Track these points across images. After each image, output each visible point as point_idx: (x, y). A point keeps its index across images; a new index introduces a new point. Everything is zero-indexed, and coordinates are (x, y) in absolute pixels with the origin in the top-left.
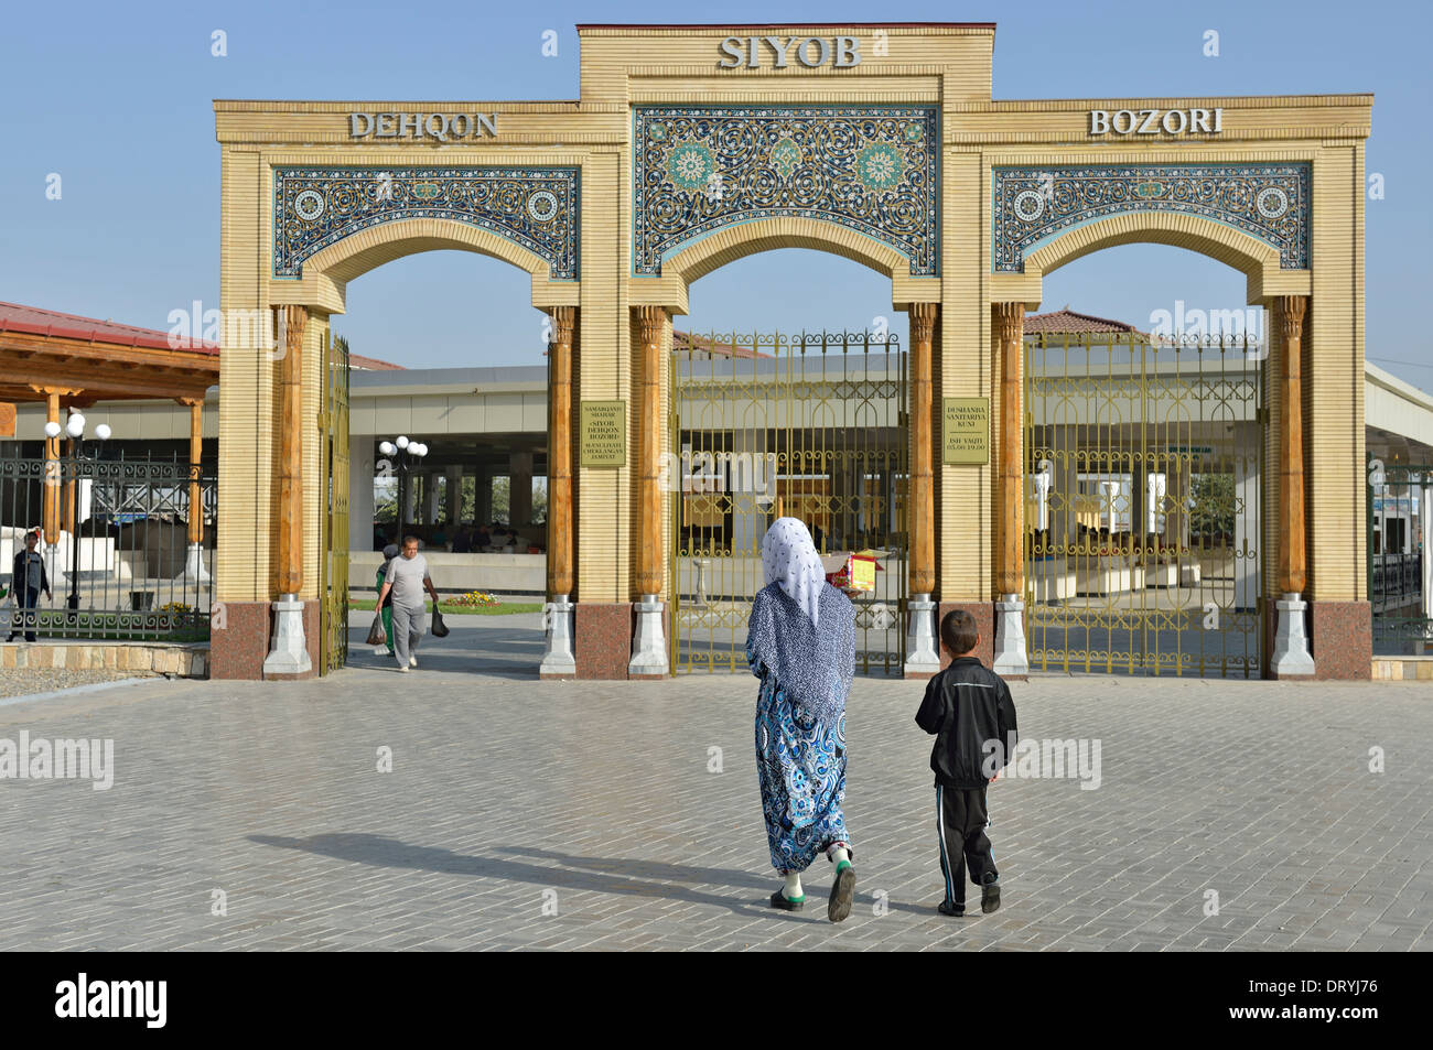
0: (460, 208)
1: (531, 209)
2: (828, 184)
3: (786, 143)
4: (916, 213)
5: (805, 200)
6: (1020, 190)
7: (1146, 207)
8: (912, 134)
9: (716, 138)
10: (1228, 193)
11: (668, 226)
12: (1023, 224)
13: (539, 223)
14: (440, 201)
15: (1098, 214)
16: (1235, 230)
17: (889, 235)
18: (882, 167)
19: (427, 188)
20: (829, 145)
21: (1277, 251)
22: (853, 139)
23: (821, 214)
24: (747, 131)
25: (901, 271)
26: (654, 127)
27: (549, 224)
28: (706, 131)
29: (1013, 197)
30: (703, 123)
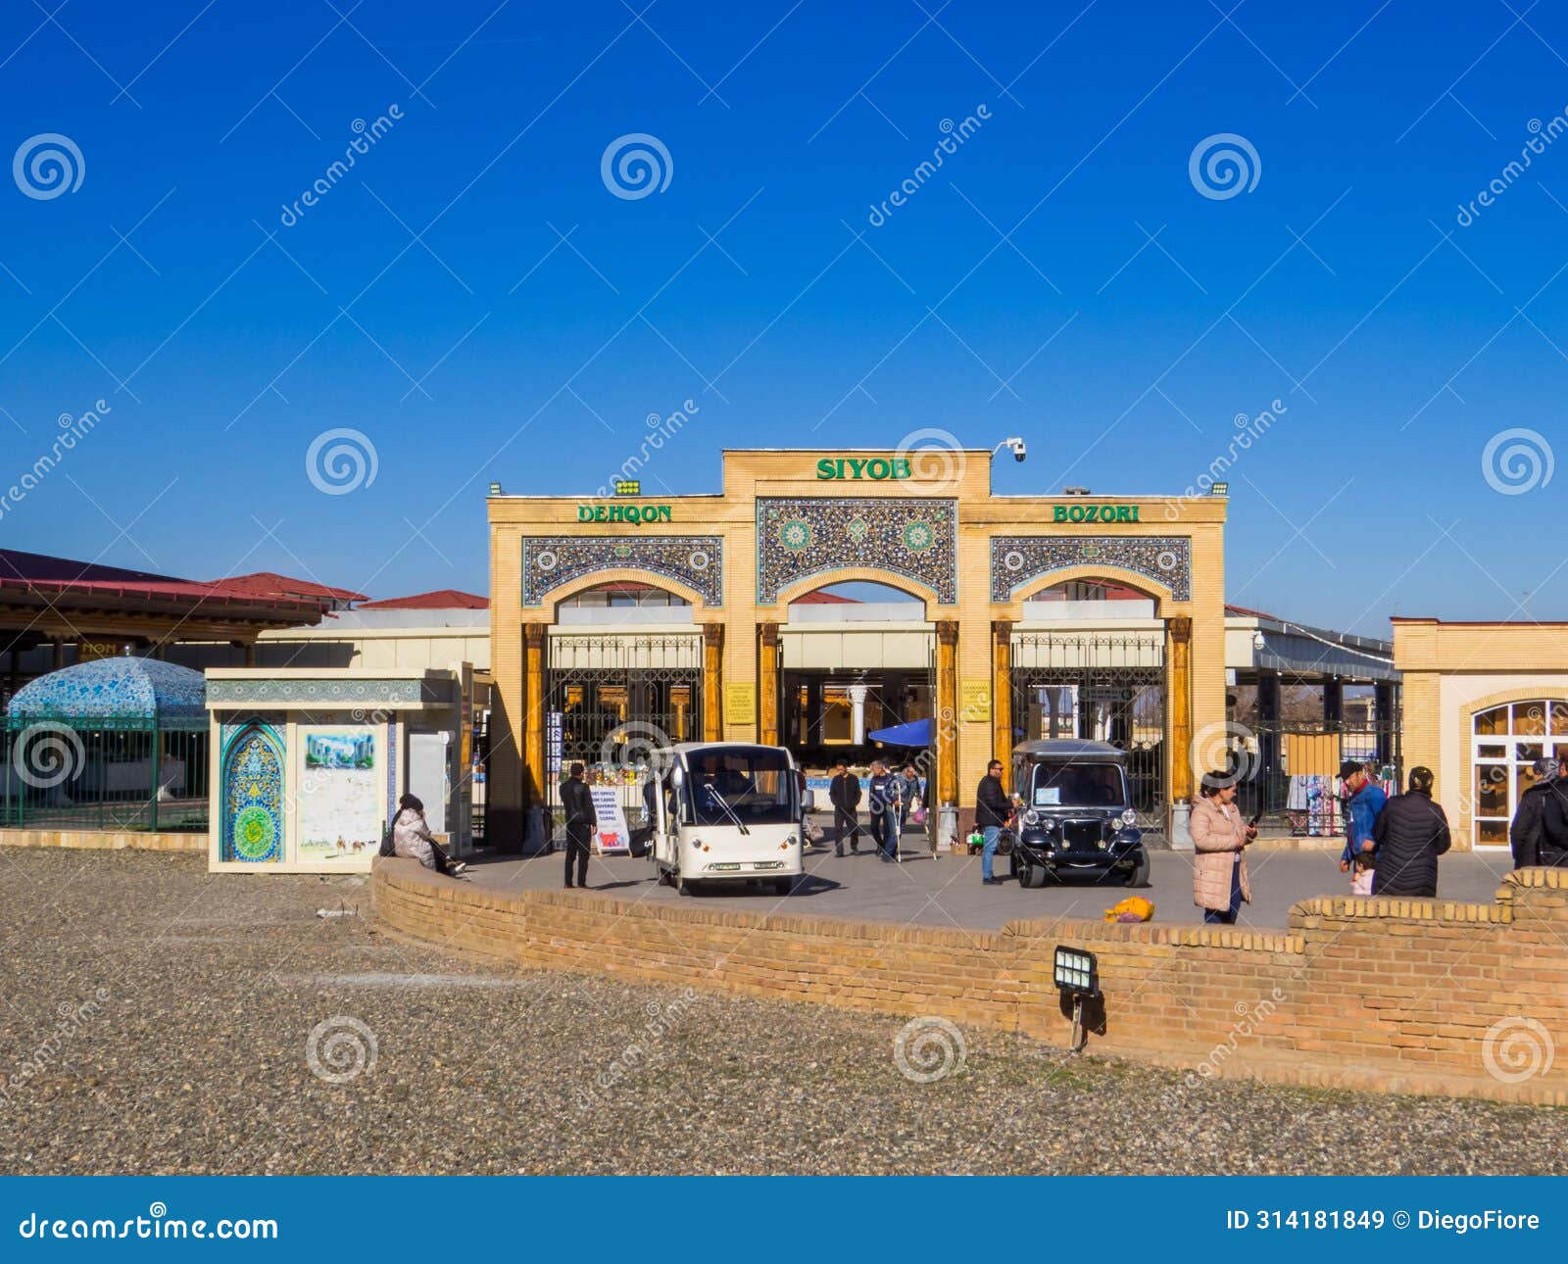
0: (645, 561)
1: (691, 562)
2: (885, 547)
3: (857, 521)
4: (941, 566)
5: (870, 557)
6: (1008, 551)
7: (1088, 562)
8: (939, 516)
9: (812, 518)
10: (1139, 555)
11: (781, 573)
12: (1010, 572)
13: (696, 571)
14: (632, 557)
15: (1058, 566)
16: (1144, 576)
17: (926, 578)
18: (918, 537)
19: (623, 549)
20: (885, 522)
21: (1171, 590)
22: (901, 519)
23: (881, 565)
24: (832, 514)
25: (933, 602)
26: (771, 511)
27: (704, 572)
28: (804, 515)
29: (1004, 555)
30: (804, 509)
